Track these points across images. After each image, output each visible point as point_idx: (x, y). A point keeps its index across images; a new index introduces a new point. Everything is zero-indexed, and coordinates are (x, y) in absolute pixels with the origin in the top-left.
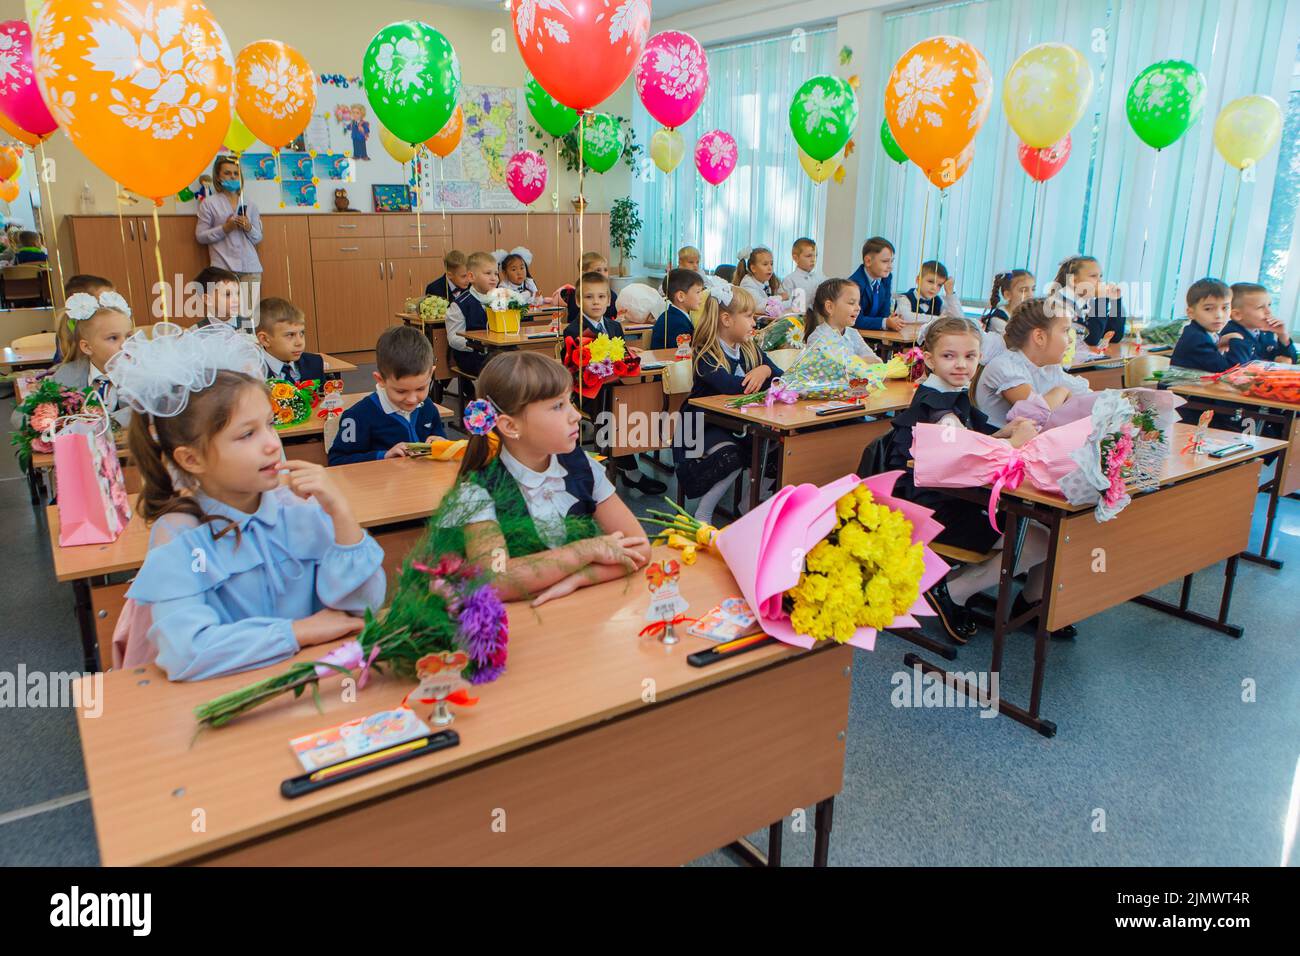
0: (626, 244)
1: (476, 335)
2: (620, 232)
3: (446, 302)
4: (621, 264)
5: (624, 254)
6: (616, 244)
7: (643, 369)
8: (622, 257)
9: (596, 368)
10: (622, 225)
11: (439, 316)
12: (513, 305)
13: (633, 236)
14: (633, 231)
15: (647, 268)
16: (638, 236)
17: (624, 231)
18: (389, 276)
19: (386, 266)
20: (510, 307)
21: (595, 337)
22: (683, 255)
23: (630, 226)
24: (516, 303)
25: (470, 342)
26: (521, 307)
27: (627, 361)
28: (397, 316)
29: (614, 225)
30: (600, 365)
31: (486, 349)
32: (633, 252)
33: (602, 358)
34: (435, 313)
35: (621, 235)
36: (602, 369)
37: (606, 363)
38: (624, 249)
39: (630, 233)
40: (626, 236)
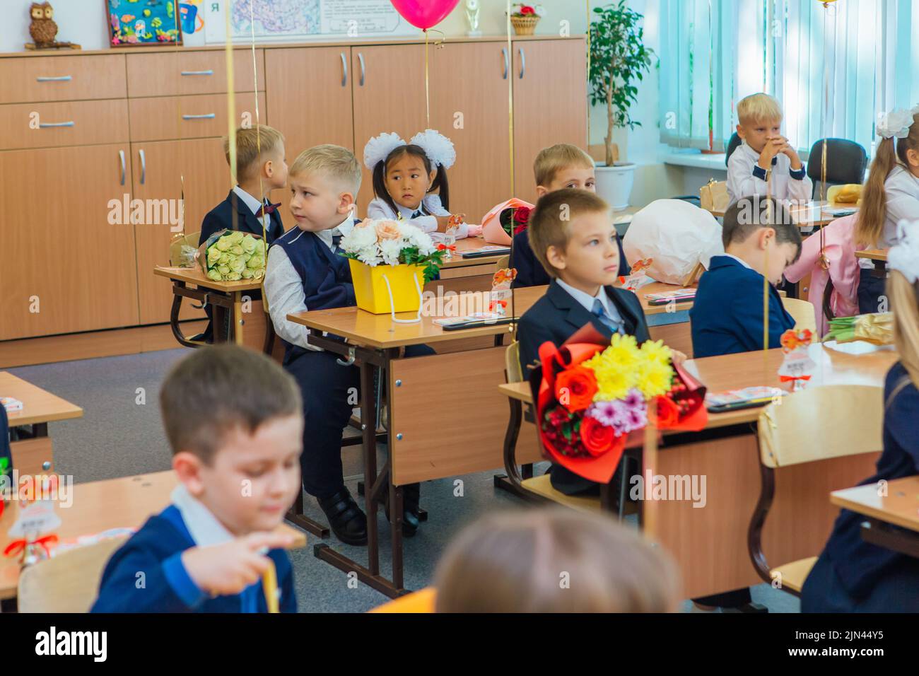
0: (619, 99)
1: (330, 321)
2: (606, 74)
3: (261, 244)
4: (608, 140)
5: (615, 118)
6: (599, 97)
7: (711, 411)
8: (611, 125)
9: (610, 413)
10: (609, 60)
11: (248, 274)
12: (410, 256)
13: (633, 82)
14: (634, 71)
15: (665, 146)
16: (645, 83)
17: (613, 71)
18: (137, 178)
19: (132, 156)
20: (402, 260)
21: (605, 344)
22: (745, 114)
23: (628, 61)
24: (415, 251)
25: (316, 334)
26: (424, 259)
27: (677, 396)
28: (157, 273)
29: (593, 60)
30: (617, 407)
31: (351, 351)
32: (633, 112)
33: (624, 393)
34: (239, 267)
35: (608, 80)
36: (622, 416)
37: (632, 401)
38: (615, 108)
39: (626, 75)
40: (619, 81)
